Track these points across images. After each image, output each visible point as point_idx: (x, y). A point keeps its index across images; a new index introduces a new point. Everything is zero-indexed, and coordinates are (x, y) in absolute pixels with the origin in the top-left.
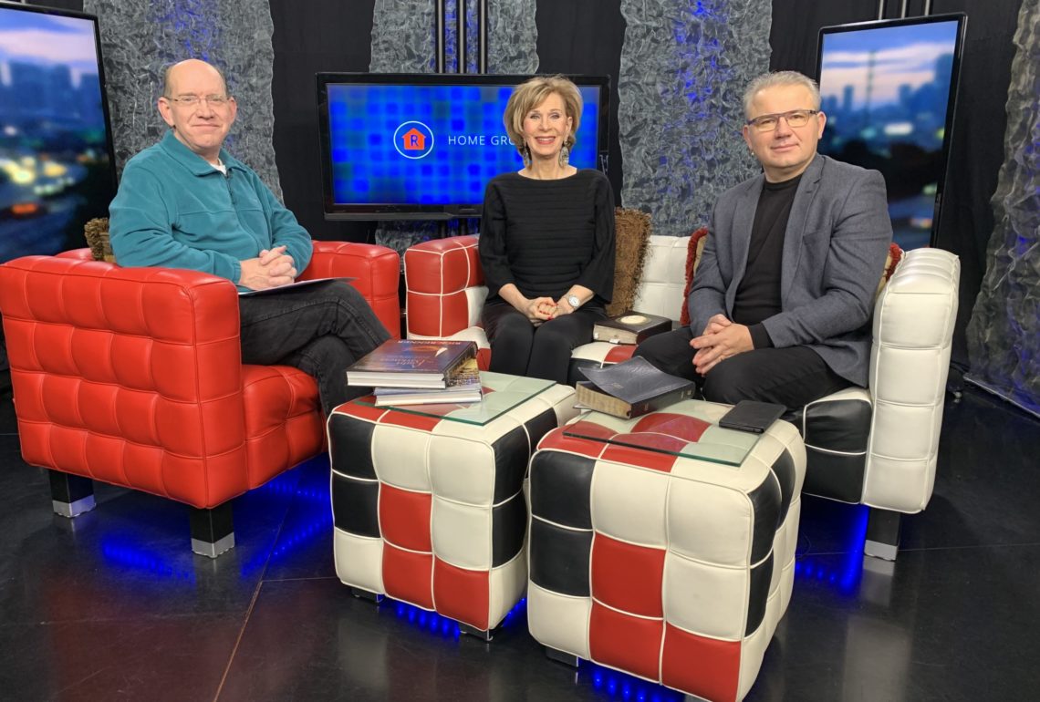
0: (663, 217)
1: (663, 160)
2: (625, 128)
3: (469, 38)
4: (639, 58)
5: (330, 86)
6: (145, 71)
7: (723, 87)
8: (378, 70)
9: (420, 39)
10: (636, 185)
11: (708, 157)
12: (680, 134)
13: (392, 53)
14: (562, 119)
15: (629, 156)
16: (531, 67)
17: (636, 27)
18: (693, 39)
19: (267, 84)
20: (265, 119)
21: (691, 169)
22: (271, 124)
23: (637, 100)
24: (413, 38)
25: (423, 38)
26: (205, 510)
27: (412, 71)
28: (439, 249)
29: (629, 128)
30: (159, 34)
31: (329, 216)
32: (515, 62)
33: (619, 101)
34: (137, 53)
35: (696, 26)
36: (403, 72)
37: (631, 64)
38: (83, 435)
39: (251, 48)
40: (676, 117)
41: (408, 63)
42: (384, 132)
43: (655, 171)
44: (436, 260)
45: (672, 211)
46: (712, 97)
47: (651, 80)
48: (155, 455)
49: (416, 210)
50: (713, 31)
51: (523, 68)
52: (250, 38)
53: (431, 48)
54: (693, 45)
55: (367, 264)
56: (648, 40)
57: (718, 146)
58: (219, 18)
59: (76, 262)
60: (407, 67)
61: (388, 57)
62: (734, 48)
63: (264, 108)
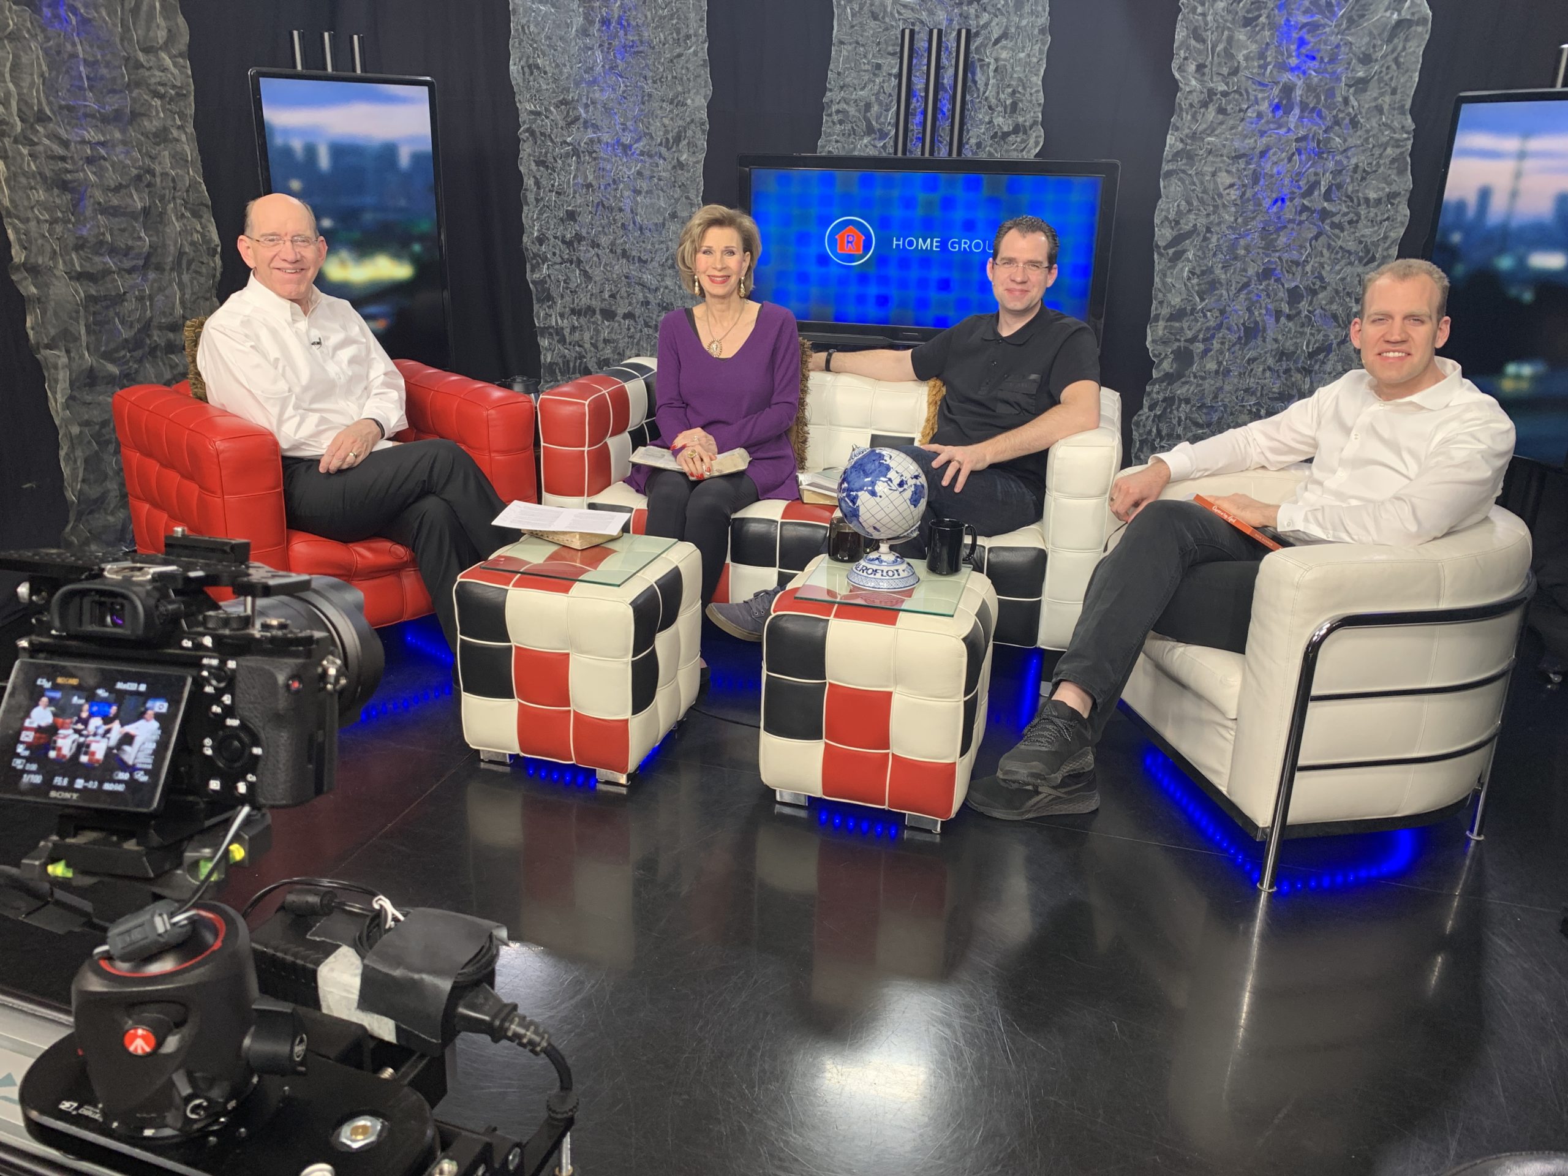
1: (1214, 285)
2: (1163, 234)
4: (1194, 136)
5: (757, 171)
6: (569, 144)
7: (1326, 180)
8: (829, 150)
10: (1172, 318)
11: (1291, 284)
13: (847, 126)
15: (1166, 276)
16: (1030, 147)
17: (1193, 91)
18: (1283, 108)
19: (698, 162)
23: (1185, 196)
24: (875, 108)
27: (872, 152)
29: (1170, 237)
30: (584, 100)
33: (1160, 197)
34: (561, 123)
35: (1289, 89)
37: (1180, 146)
39: (683, 117)
41: (866, 141)
42: (814, 229)
47: (1209, 168)
51: (1019, 148)
52: (683, 105)
58: (650, 81)
60: (865, 147)
61: (842, 132)
62: (1353, 120)
63: (692, 192)
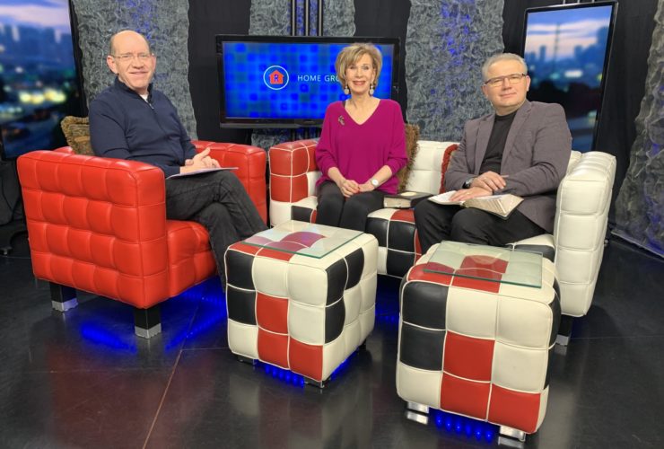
0: (432, 128)
1: (433, 91)
2: (409, 71)
3: (311, 13)
4: (419, 26)
5: (224, 43)
7: (472, 46)
8: (255, 33)
9: (281, 13)
10: (415, 107)
11: (462, 90)
12: (444, 75)
13: (263, 22)
14: (370, 70)
15: (412, 89)
16: (350, 31)
17: (418, 6)
18: (453, 14)
19: (184, 42)
20: (183, 63)
21: (451, 97)
22: (187, 66)
23: (418, 53)
24: (276, 13)
25: (282, 13)
26: (143, 309)
27: (276, 34)
28: (290, 148)
29: (412, 71)
30: (117, 9)
31: (222, 125)
32: (341, 29)
33: (405, 54)
34: (104, 21)
35: (455, 6)
36: (270, 34)
37: (414, 30)
38: (70, 261)
39: (175, 19)
40: (442, 64)
41: (273, 29)
42: (257, 73)
43: (428, 98)
44: (288, 155)
45: (439, 124)
46: (464, 52)
47: (426, 40)
48: (113, 275)
49: (276, 122)
50: (466, 10)
51: (345, 32)
52: (175, 12)
53: (288, 19)
54: (453, 19)
55: (246, 158)
56: (425, 15)
57: (468, 83)
59: (66, 155)
60: (272, 32)
61: (261, 25)
62: (480, 20)
63: (183, 57)
